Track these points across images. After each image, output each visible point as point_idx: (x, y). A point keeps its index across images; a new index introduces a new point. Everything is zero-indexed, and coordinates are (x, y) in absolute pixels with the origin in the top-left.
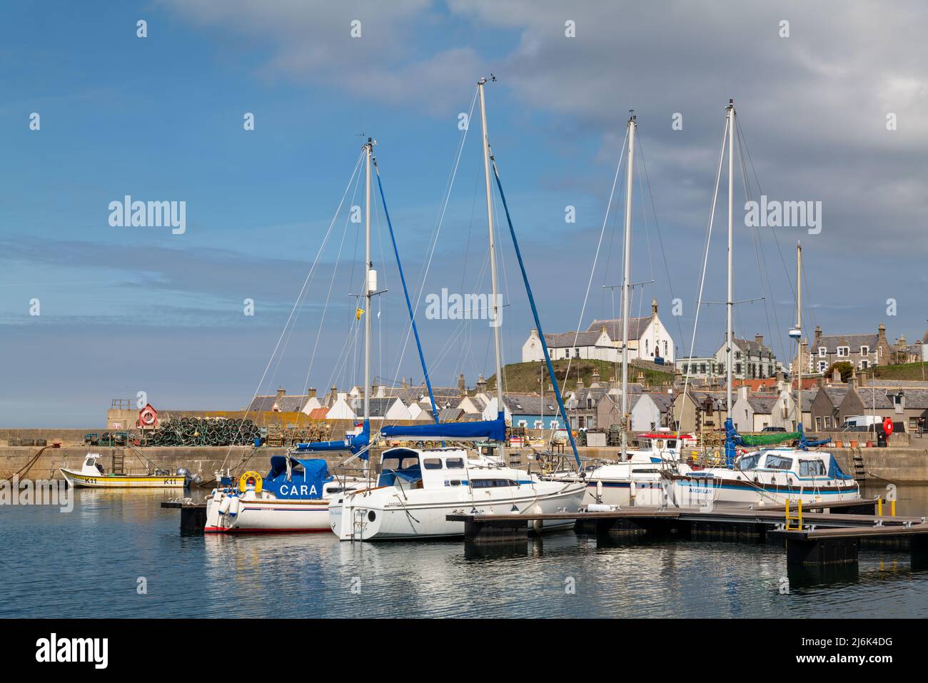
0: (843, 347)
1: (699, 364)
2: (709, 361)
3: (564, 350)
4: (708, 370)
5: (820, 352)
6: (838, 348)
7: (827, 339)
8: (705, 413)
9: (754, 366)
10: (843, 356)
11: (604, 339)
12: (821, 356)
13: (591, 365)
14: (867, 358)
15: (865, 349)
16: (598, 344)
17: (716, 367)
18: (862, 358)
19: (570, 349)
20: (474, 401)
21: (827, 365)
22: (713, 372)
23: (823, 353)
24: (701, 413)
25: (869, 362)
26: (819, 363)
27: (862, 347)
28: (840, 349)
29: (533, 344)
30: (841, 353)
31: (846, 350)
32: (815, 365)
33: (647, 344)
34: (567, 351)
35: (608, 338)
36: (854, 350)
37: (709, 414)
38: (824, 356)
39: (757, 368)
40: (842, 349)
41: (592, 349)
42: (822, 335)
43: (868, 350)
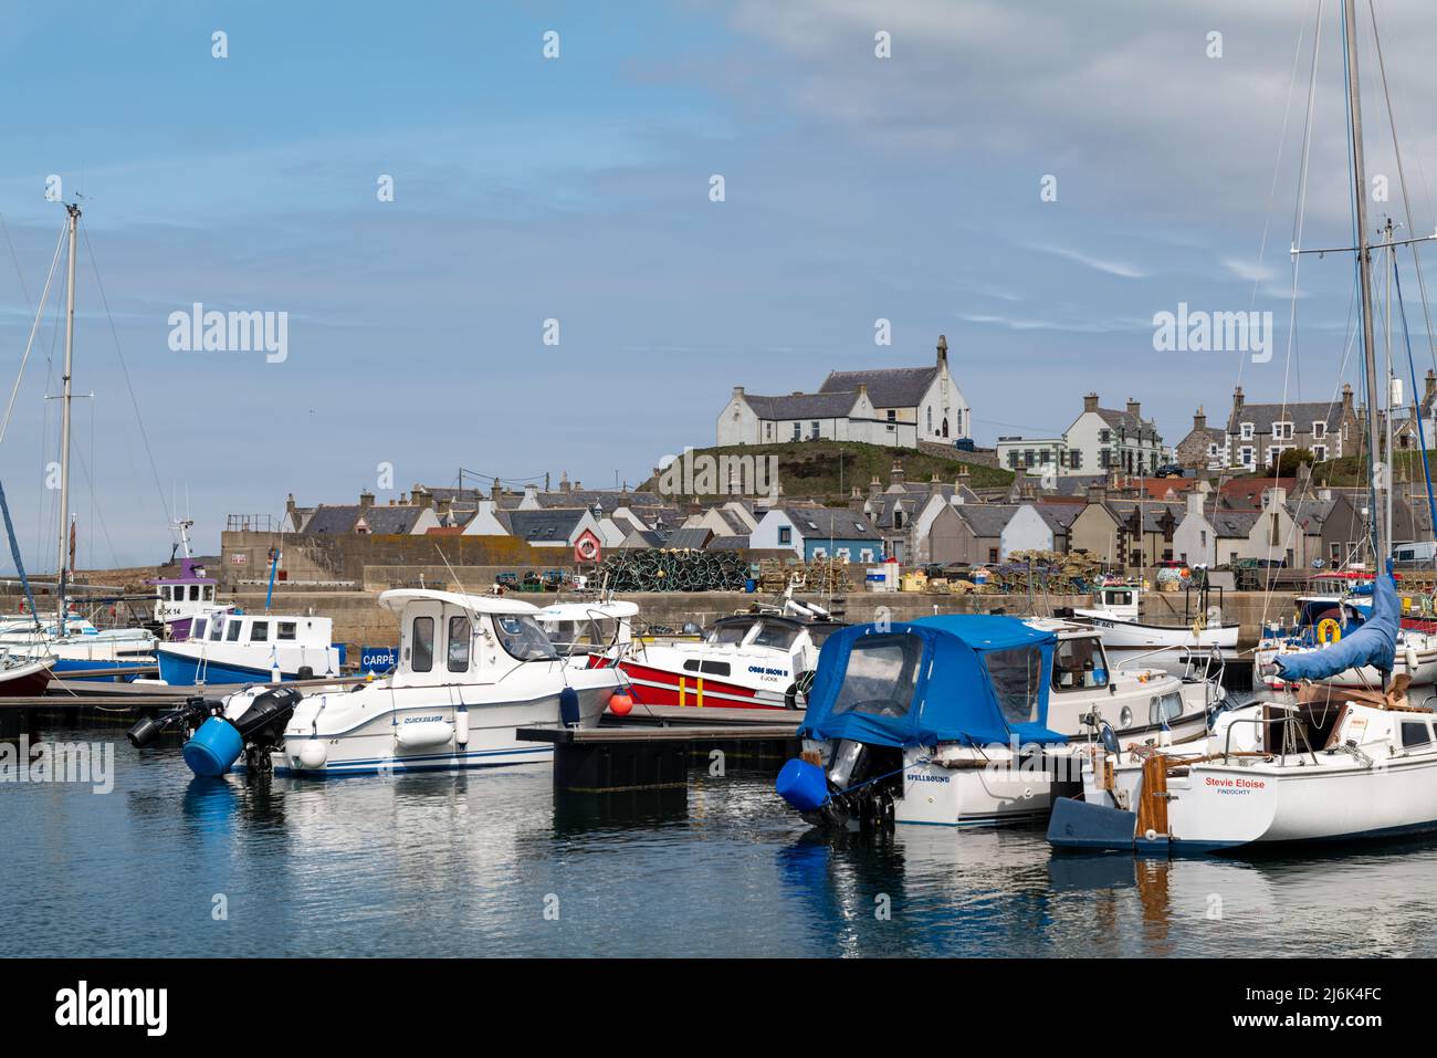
0: (1283, 423)
1: (1037, 451)
2: (1055, 445)
3: (791, 424)
4: (1053, 461)
5: (1243, 431)
6: (1274, 424)
7: (1255, 408)
8: (1132, 536)
9: (1130, 454)
10: (1282, 438)
11: (863, 407)
12: (1244, 438)
13: (853, 451)
14: (1324, 441)
15: (1320, 427)
16: (852, 415)
17: (1067, 457)
18: (1315, 442)
19: (802, 423)
20: (725, 515)
21: (1255, 453)
22: (1062, 464)
23: (1248, 433)
24: (1126, 537)
25: (1326, 449)
26: (1240, 450)
27: (1315, 423)
29: (737, 415)
30: (1279, 433)
31: (1287, 428)
32: (1233, 454)
33: (929, 415)
34: (797, 426)
35: (869, 404)
36: (1302, 428)
37: (1137, 539)
38: (1250, 439)
39: (1135, 457)
40: (1280, 426)
41: (842, 423)
42: (1246, 402)
43: (1325, 428)
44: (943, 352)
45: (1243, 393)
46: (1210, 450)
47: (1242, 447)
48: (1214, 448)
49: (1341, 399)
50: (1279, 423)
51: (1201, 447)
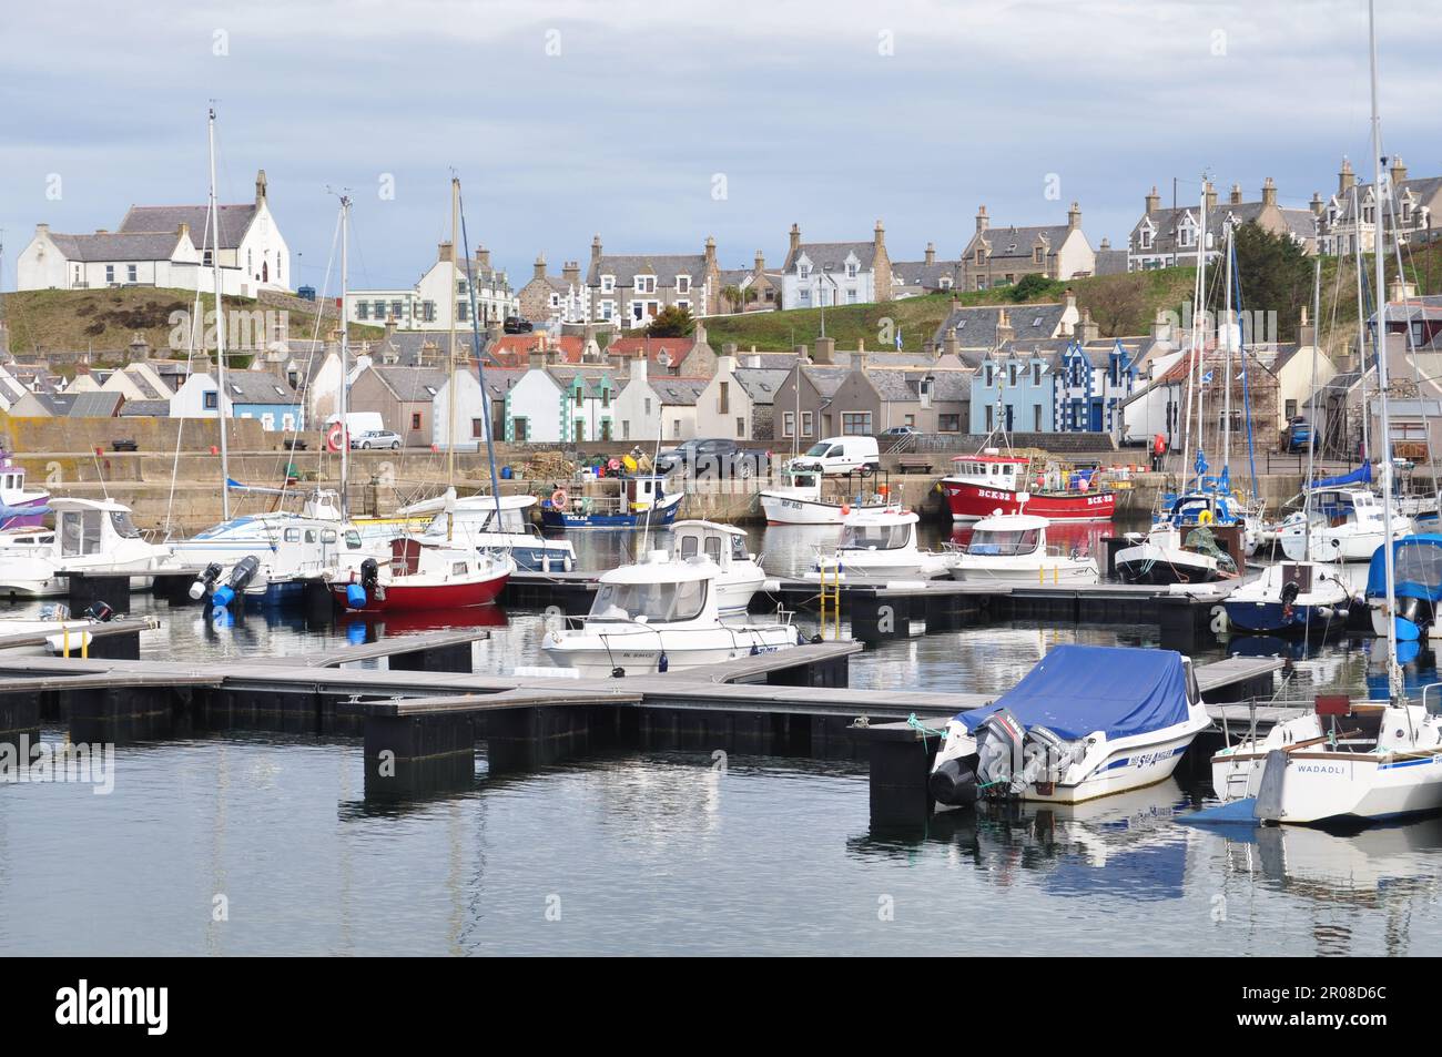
0: (645, 277)
1: (388, 301)
2: (409, 296)
3: (103, 266)
4: (407, 313)
5: (603, 283)
6: (636, 277)
7: (614, 259)
9: (486, 305)
10: (644, 292)
11: (185, 249)
12: (604, 291)
14: (687, 297)
15: (684, 282)
16: (176, 256)
17: (420, 309)
18: (678, 297)
19: (116, 265)
21: (616, 309)
22: (415, 316)
23: (609, 287)
25: (691, 305)
26: (600, 304)
27: (678, 277)
28: (640, 280)
29: (42, 254)
30: (641, 287)
31: (650, 281)
32: (593, 308)
33: (250, 258)
34: (110, 269)
35: (189, 246)
36: (665, 281)
38: (611, 292)
39: (490, 310)
40: (643, 280)
41: (162, 266)
42: (604, 253)
43: (689, 282)
44: (262, 189)
45: (600, 243)
46: (551, 300)
47: (602, 300)
48: (555, 299)
49: (704, 251)
50: (641, 276)
51: (541, 297)
